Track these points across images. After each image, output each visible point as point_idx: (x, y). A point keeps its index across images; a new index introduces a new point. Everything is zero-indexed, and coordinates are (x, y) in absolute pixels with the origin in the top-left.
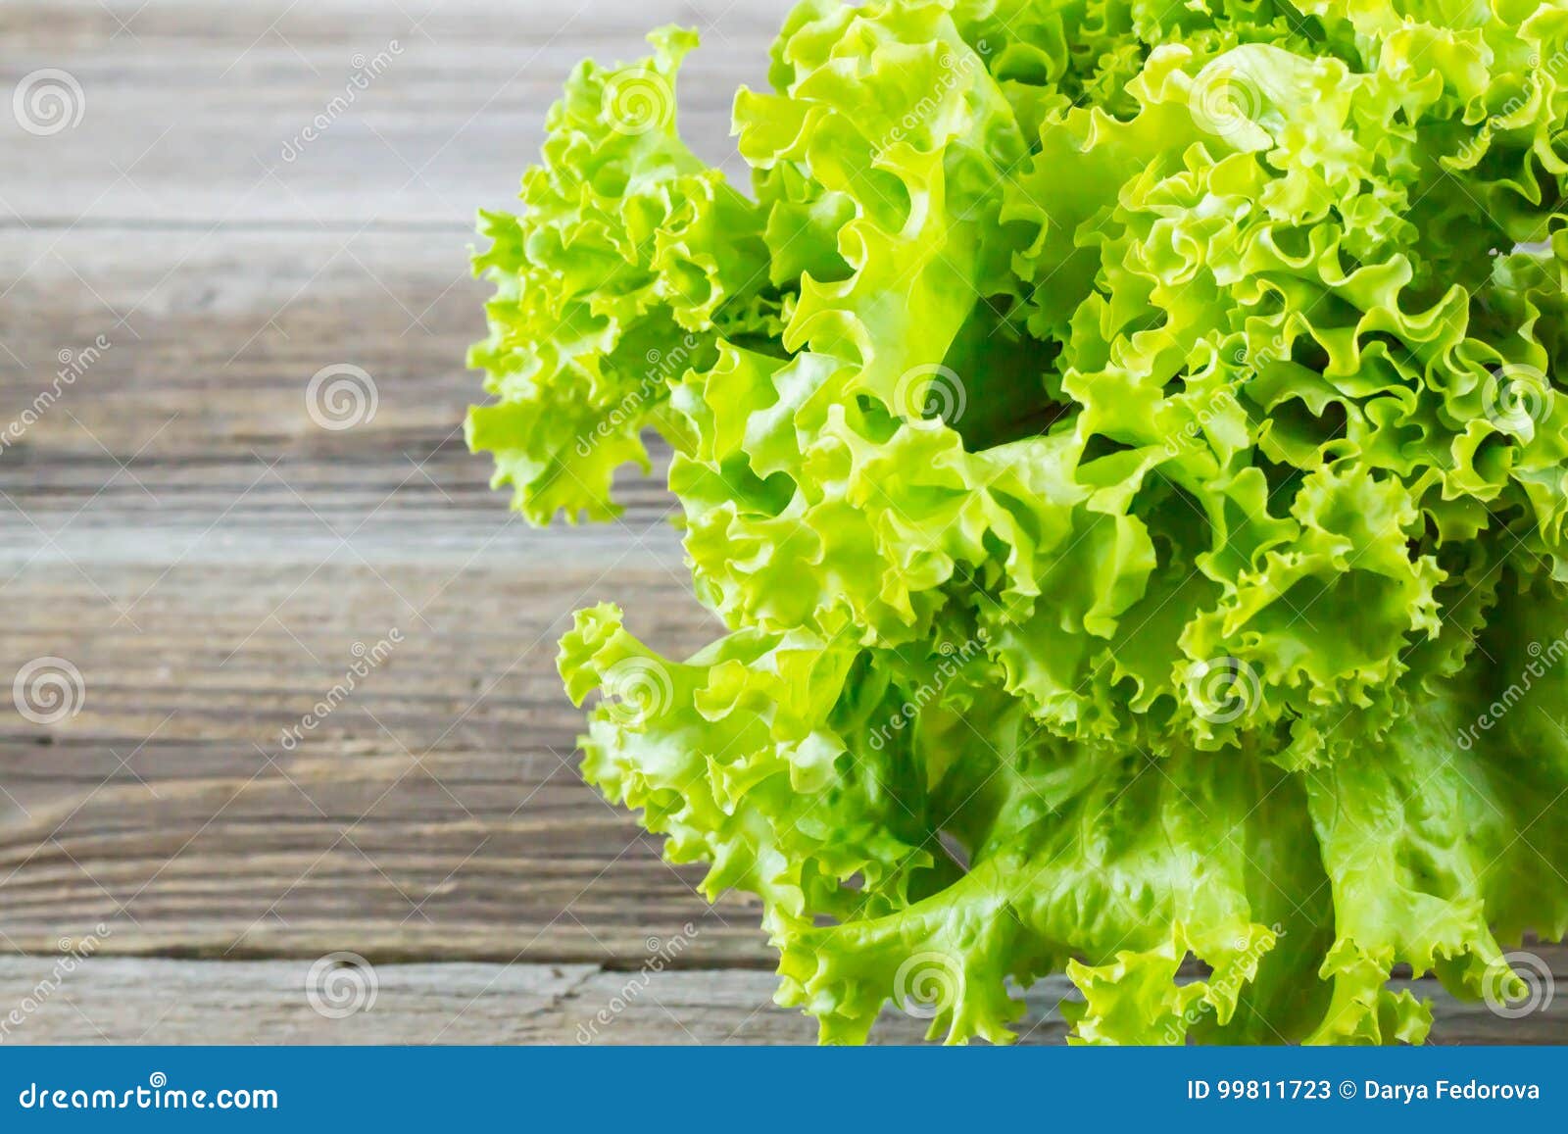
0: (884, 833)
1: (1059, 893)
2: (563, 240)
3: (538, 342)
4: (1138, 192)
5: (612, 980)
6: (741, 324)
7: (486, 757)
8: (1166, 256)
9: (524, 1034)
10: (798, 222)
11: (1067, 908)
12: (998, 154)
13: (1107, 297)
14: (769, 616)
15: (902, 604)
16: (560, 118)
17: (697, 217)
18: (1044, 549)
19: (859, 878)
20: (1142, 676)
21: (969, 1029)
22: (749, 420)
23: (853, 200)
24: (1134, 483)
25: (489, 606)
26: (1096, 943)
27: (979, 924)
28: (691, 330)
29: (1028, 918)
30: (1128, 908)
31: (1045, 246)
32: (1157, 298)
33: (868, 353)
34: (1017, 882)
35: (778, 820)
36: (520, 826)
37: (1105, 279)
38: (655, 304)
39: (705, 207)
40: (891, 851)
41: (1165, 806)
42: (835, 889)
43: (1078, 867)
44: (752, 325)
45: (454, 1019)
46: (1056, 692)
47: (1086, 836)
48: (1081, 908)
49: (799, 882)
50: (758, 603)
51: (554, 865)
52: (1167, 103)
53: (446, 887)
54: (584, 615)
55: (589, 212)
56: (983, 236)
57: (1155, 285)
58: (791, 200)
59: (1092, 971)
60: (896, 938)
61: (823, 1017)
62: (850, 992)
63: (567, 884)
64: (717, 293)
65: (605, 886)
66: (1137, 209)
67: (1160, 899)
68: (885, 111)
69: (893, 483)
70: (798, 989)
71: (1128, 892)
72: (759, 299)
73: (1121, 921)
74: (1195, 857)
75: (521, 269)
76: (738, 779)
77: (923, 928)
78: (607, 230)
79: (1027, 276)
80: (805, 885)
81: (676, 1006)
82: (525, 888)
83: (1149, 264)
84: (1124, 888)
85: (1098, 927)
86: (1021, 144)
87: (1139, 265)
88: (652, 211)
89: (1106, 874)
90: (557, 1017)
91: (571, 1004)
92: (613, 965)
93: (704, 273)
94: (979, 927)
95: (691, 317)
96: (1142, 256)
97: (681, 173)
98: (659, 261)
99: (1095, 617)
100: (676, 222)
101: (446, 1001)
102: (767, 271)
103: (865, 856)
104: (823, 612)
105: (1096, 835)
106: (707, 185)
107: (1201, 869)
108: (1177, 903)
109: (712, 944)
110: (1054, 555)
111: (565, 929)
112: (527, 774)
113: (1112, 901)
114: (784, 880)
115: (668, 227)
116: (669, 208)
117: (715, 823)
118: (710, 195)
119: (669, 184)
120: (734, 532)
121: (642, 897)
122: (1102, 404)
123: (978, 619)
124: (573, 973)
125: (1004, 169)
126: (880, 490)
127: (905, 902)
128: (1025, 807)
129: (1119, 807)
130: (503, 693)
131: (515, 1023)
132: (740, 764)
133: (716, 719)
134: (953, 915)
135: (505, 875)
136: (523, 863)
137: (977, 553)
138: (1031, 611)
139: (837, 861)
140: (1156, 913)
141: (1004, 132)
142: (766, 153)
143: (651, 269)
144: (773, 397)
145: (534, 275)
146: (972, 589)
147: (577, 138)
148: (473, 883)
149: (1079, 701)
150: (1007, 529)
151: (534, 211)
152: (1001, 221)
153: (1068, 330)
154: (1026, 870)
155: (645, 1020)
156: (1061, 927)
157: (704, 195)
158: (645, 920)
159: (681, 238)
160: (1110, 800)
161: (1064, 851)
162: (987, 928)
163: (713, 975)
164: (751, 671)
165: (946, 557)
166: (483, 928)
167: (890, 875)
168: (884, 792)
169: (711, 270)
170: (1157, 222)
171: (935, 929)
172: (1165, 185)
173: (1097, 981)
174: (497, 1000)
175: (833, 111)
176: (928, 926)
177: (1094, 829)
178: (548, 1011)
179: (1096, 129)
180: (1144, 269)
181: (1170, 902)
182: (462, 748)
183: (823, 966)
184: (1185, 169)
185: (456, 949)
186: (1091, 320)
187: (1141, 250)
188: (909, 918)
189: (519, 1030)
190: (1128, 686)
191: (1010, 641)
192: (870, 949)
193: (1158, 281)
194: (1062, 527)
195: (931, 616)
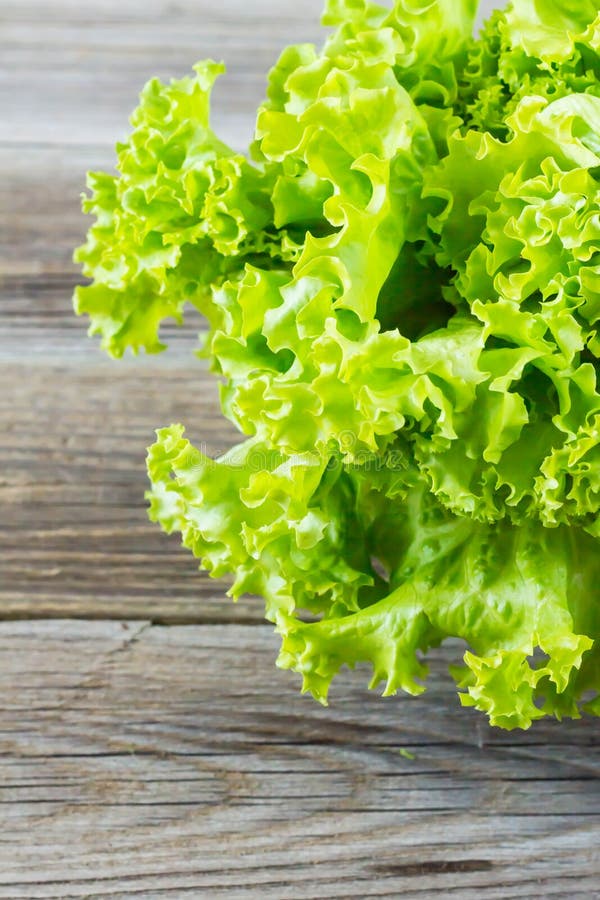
0: (342, 563)
1: (455, 605)
2: (147, 197)
3: (125, 254)
4: (512, 185)
5: (159, 632)
6: (253, 248)
7: (74, 489)
8: (531, 228)
9: (107, 666)
10: (292, 190)
11: (459, 615)
12: (418, 153)
13: (491, 248)
14: (287, 444)
15: (371, 442)
16: (141, 118)
17: (231, 187)
18: (458, 410)
19: (329, 593)
20: (514, 484)
21: (397, 685)
22: (266, 315)
23: (332, 182)
24: (516, 373)
25: (70, 391)
26: (475, 635)
27: (405, 623)
28: (225, 255)
29: (434, 621)
30: (496, 616)
31: (450, 215)
32: (525, 254)
33: (347, 284)
34: (428, 599)
35: (283, 560)
36: (98, 532)
37: (488, 236)
38: (202, 237)
39: (235, 179)
40: (349, 576)
41: (518, 554)
42: (313, 597)
43: (465, 591)
44: (260, 248)
45: (63, 655)
46: (462, 494)
47: (469, 571)
48: (467, 615)
49: (291, 593)
50: (280, 436)
51: (118, 557)
52: (532, 132)
53: (55, 571)
54: (163, 432)
55: (162, 180)
56: (410, 204)
57: (523, 246)
58: (286, 174)
59: (481, 661)
60: (354, 631)
61: (305, 673)
62: (323, 661)
63: (127, 570)
64: (242, 233)
65: (151, 571)
66: (512, 196)
67: (515, 612)
68: (355, 130)
69: (366, 368)
70: (293, 659)
71: (496, 606)
72: (264, 233)
73: (492, 624)
74: (539, 588)
75: (116, 210)
76: (262, 537)
77: (371, 625)
78: (174, 192)
79: (438, 230)
80: (295, 595)
81: (200, 648)
82: (102, 572)
83: (520, 232)
84: (494, 604)
85: (477, 627)
86: (431, 147)
87: (512, 231)
88: (202, 182)
89: (482, 595)
90: (126, 654)
91: (134, 646)
92: (158, 621)
93: (234, 220)
94: (406, 626)
95: (227, 247)
96: (516, 227)
97: (219, 158)
98: (207, 212)
99: (491, 452)
100: (217, 188)
101: (59, 644)
102: (272, 219)
103: (334, 579)
104: (320, 443)
105: (476, 572)
106: (237, 167)
107: (542, 595)
108: (526, 614)
109: (218, 609)
110: (464, 413)
111: (129, 599)
112: (100, 499)
113: (486, 612)
114: (283, 593)
115: (212, 192)
116: (212, 180)
117: (242, 559)
118: (239, 173)
119: (212, 163)
120: (267, 395)
121: (173, 578)
122: (495, 322)
123: (414, 448)
124: (135, 627)
125: (421, 162)
126: (358, 371)
127: (357, 607)
128: (427, 547)
129: (490, 554)
130: (82, 447)
131: (101, 658)
132: (264, 529)
133: (254, 506)
134: (389, 618)
135: (89, 564)
136: (100, 556)
137: (419, 411)
138: (449, 446)
139: (316, 582)
140: (513, 620)
141: (423, 139)
142: (279, 151)
143: (201, 217)
144: (280, 301)
145: (125, 216)
146: (413, 431)
147: (153, 133)
148: (71, 569)
149: (476, 500)
150: (439, 400)
151: (126, 177)
152: (423, 196)
153: (464, 266)
154: (433, 591)
155: (180, 657)
156: (454, 625)
157: (234, 172)
158: (177, 593)
159: (220, 200)
160: (484, 549)
161: (455, 580)
162: (410, 627)
163: (219, 628)
164: (274, 476)
165: (399, 414)
166: (78, 598)
167: (348, 589)
168: (341, 535)
169: (240, 220)
170: (526, 208)
171: (378, 626)
172: (529, 183)
173: (484, 666)
174: (88, 644)
175: (322, 128)
176: (373, 624)
177: (475, 568)
178: (120, 650)
179: (485, 146)
180: (517, 235)
181: (522, 613)
182: (59, 482)
183: (309, 647)
184: (543, 174)
185: (63, 611)
186: (479, 261)
187: (516, 224)
188: (361, 619)
189: (105, 663)
190: (506, 490)
191: (433, 462)
192: (338, 637)
193: (526, 244)
194: (471, 396)
195: (386, 445)
